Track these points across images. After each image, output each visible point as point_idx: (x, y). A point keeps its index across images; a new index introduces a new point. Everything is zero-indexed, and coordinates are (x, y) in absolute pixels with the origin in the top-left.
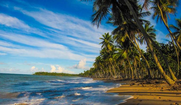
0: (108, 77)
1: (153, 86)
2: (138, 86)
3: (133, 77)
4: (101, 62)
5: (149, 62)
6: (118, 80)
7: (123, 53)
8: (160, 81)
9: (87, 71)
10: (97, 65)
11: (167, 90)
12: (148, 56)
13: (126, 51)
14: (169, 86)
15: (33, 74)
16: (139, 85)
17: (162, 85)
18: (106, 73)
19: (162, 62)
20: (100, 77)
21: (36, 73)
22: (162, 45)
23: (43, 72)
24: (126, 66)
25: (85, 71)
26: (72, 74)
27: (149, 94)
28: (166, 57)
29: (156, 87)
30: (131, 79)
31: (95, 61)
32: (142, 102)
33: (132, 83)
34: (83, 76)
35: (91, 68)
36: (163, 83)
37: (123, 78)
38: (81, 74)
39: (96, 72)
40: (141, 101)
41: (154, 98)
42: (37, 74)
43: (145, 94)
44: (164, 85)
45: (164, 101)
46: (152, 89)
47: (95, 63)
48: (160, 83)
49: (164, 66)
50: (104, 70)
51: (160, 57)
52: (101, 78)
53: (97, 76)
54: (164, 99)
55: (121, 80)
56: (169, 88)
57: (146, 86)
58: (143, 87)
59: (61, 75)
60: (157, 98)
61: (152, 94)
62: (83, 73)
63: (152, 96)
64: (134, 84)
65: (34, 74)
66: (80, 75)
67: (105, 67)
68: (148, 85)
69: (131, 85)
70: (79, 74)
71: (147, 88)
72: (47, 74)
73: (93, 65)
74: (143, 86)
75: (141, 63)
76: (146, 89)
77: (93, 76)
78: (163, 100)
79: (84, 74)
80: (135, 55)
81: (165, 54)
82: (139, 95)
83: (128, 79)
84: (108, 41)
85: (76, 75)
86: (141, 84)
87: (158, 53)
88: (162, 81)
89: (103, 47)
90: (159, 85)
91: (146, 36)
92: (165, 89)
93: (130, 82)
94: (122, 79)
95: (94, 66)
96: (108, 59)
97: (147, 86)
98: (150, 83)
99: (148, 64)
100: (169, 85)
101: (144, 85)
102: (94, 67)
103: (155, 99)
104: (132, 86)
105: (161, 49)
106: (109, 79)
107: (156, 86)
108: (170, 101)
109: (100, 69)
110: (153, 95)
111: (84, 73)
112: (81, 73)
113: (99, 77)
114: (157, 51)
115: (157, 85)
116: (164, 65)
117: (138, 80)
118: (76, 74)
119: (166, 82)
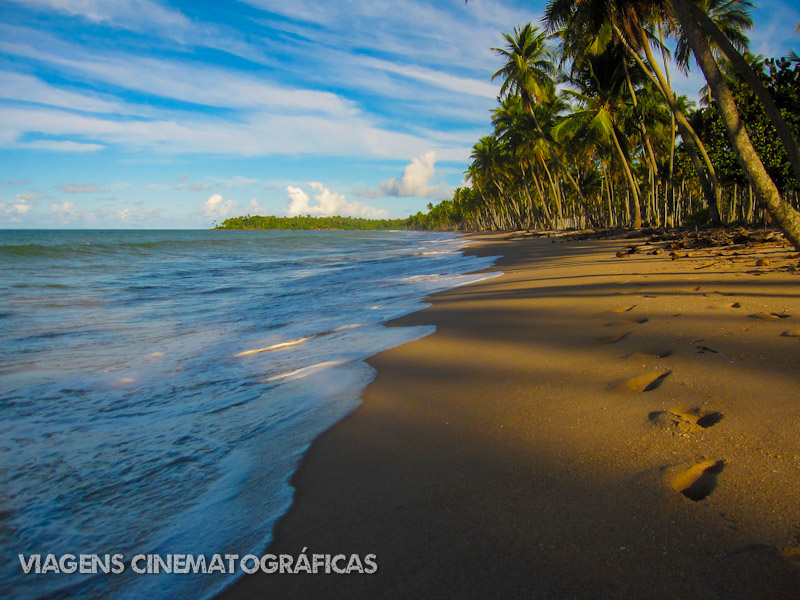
0: (532, 225)
1: (721, 255)
2: (653, 256)
3: (639, 221)
4: (500, 161)
5: (715, 151)
6: (572, 236)
7: (595, 114)
8: (758, 234)
9: (444, 202)
10: (483, 175)
11: (782, 269)
12: (709, 122)
13: (610, 102)
14: (793, 254)
15: (214, 227)
16: (655, 253)
17: (760, 251)
18: (522, 209)
19: (773, 146)
20: (498, 229)
21: (225, 222)
22: (778, 69)
23: (257, 217)
24: (612, 175)
25: (434, 206)
26: (379, 219)
27: (690, 290)
28: (794, 123)
29: (730, 259)
30: (631, 229)
31: (473, 160)
32: (646, 324)
33: (626, 244)
34: (424, 228)
35: (458, 190)
36: (771, 240)
37: (596, 225)
38: (416, 218)
39: (479, 206)
40: (643, 320)
41: (710, 307)
42: (234, 224)
43: (669, 290)
44: (774, 250)
45: (753, 317)
46: (712, 269)
47: (473, 166)
48: (754, 240)
49: (782, 169)
50: (515, 197)
51: (764, 124)
52: (502, 231)
53: (483, 223)
54: (754, 311)
55: (584, 237)
56: (791, 261)
57: (687, 256)
58: (673, 259)
59: (333, 226)
60: (725, 306)
61: (703, 290)
62: (426, 212)
63: (702, 298)
64: (633, 250)
65: (220, 225)
66: (414, 223)
67: (519, 182)
68: (699, 253)
69: (619, 255)
70: (408, 217)
71: (691, 264)
72: (273, 223)
73: (468, 177)
74: (674, 257)
75: (675, 158)
76: (681, 271)
77: (468, 224)
78: (748, 313)
79: (427, 219)
80: (649, 123)
81: (788, 111)
82: (639, 297)
83: (617, 232)
84: (529, 64)
85: (396, 221)
86: (668, 247)
87: (758, 107)
88: (766, 234)
89: (507, 92)
90: (748, 250)
91: (691, 15)
92: (773, 265)
93: (622, 243)
94: (590, 231)
95: (470, 179)
96: (532, 146)
97: (690, 255)
98: (708, 244)
99: (708, 161)
100: (793, 249)
101: (681, 253)
102: (469, 185)
103: (711, 311)
104: (626, 258)
105: (771, 89)
106: (535, 235)
107: (735, 254)
108: (783, 316)
109: (494, 192)
110: (704, 295)
111: (431, 213)
112: (414, 214)
113: (493, 228)
114: (754, 96)
115: (738, 252)
116: (783, 162)
117: (657, 233)
118: (394, 218)
119: (783, 237)
